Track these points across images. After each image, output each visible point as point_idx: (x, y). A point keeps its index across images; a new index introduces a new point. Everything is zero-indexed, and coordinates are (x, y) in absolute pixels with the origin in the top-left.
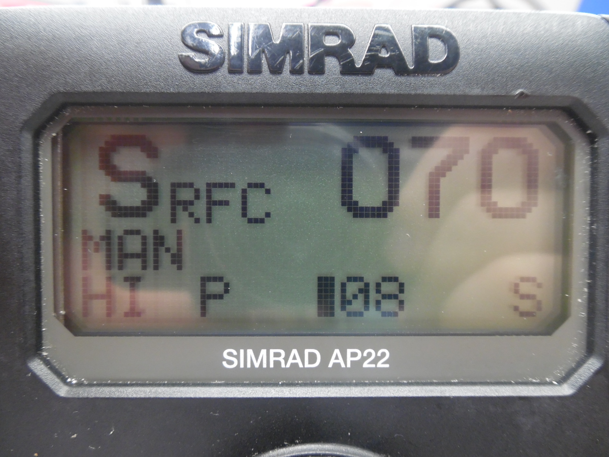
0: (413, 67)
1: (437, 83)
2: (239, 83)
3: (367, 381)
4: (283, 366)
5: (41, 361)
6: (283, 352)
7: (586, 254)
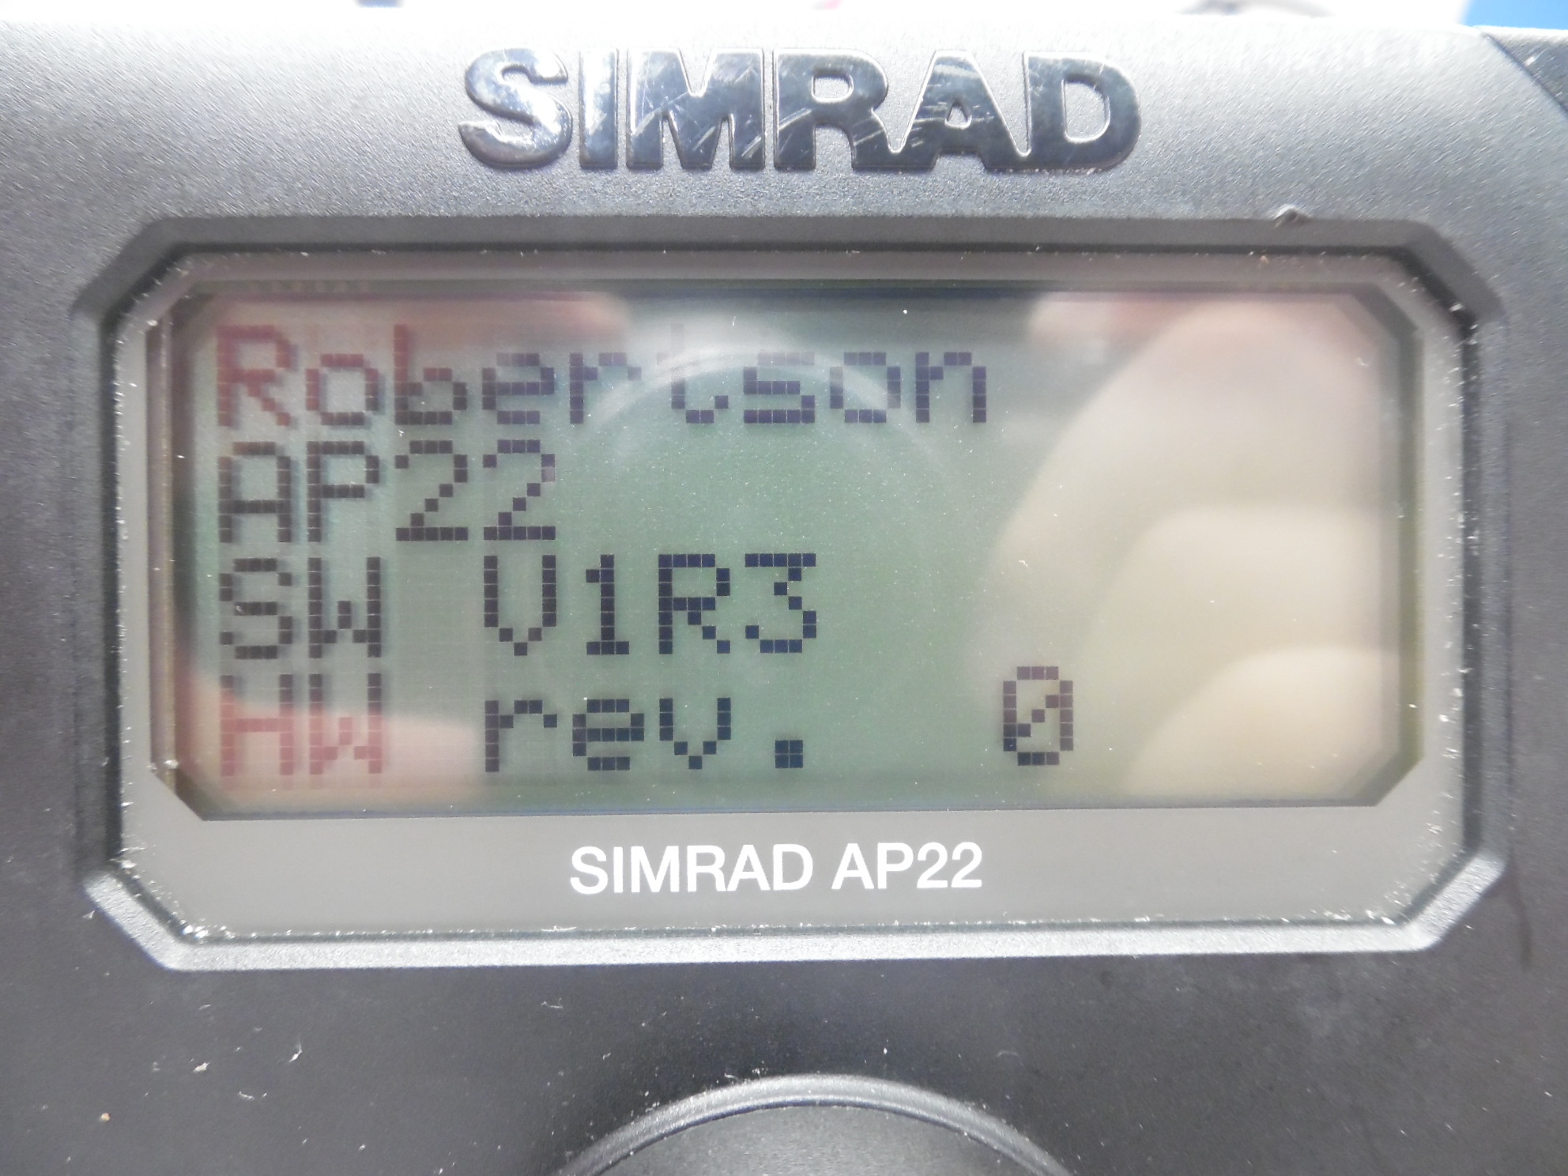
0: (1029, 151)
1: (1086, 191)
2: (606, 193)
3: (929, 923)
4: (720, 886)
5: (118, 882)
6: (719, 854)
7: (1457, 603)
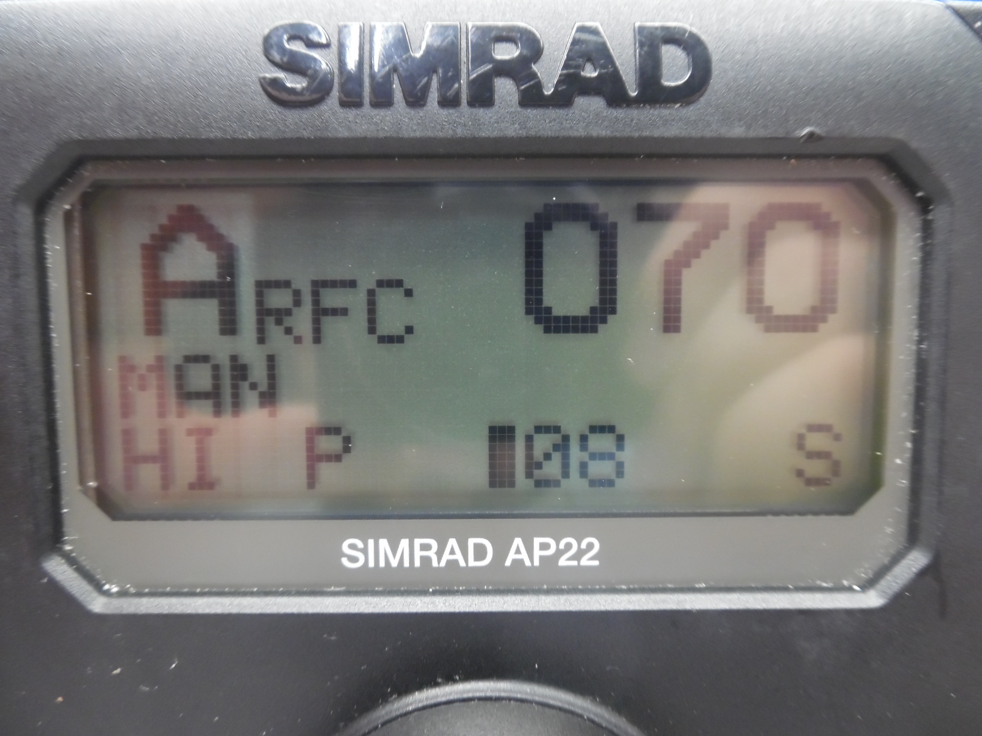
0: (636, 94)
1: (674, 119)
2: (357, 122)
3: (565, 587)
4: (435, 564)
5: (62, 559)
6: (434, 544)
7: (911, 388)
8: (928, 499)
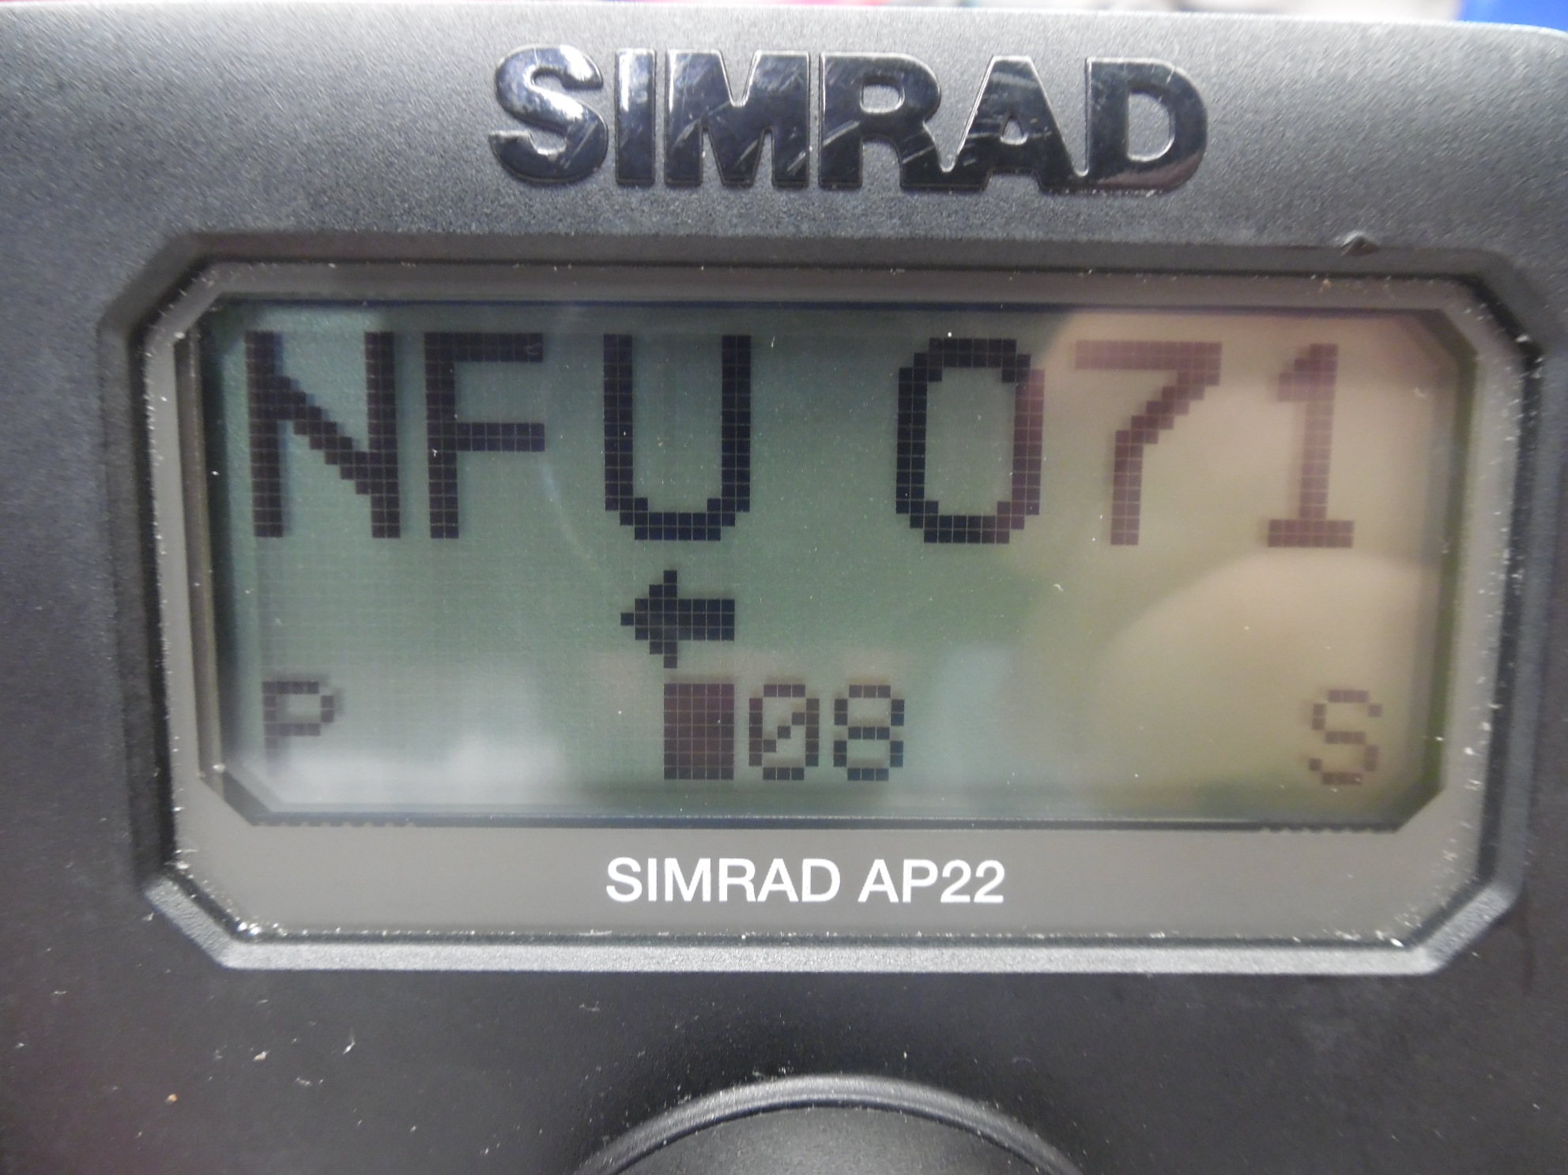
0: (1086, 173)
1: (1145, 214)
2: (643, 211)
3: (951, 935)
4: (750, 897)
5: (174, 884)
6: (750, 866)
7: (1494, 640)
8: (1515, 811)
